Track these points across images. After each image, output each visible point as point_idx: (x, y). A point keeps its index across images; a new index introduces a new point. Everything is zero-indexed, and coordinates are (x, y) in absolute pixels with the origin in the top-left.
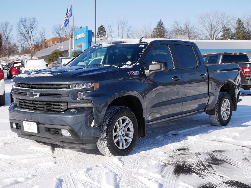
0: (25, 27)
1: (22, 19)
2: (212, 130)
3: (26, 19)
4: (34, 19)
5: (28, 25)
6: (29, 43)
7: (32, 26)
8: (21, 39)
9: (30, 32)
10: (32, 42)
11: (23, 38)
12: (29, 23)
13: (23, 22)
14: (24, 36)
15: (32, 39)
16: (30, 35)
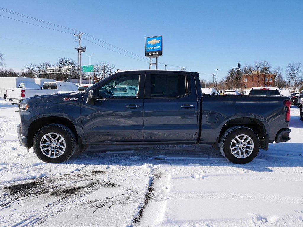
0: (292, 70)
1: (290, 64)
2: (198, 164)
3: (293, 64)
4: (300, 64)
5: (295, 68)
6: (294, 80)
7: (297, 69)
8: (289, 77)
9: (295, 73)
10: (296, 79)
11: (290, 77)
12: (295, 67)
13: (291, 66)
14: (291, 75)
15: (296, 77)
16: (295, 75)
